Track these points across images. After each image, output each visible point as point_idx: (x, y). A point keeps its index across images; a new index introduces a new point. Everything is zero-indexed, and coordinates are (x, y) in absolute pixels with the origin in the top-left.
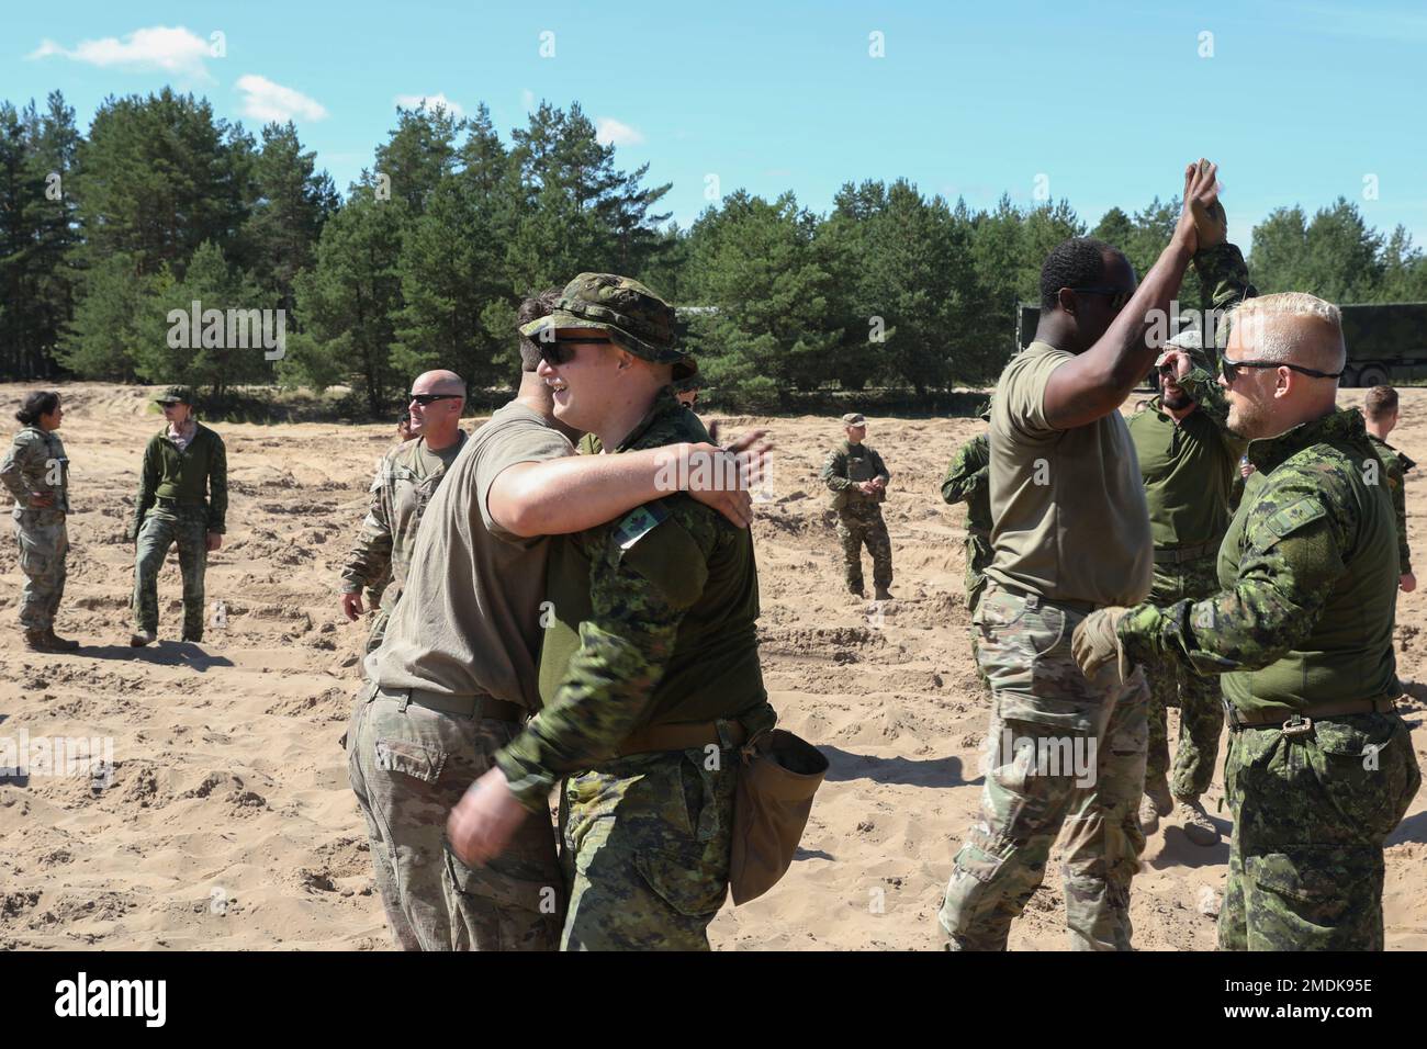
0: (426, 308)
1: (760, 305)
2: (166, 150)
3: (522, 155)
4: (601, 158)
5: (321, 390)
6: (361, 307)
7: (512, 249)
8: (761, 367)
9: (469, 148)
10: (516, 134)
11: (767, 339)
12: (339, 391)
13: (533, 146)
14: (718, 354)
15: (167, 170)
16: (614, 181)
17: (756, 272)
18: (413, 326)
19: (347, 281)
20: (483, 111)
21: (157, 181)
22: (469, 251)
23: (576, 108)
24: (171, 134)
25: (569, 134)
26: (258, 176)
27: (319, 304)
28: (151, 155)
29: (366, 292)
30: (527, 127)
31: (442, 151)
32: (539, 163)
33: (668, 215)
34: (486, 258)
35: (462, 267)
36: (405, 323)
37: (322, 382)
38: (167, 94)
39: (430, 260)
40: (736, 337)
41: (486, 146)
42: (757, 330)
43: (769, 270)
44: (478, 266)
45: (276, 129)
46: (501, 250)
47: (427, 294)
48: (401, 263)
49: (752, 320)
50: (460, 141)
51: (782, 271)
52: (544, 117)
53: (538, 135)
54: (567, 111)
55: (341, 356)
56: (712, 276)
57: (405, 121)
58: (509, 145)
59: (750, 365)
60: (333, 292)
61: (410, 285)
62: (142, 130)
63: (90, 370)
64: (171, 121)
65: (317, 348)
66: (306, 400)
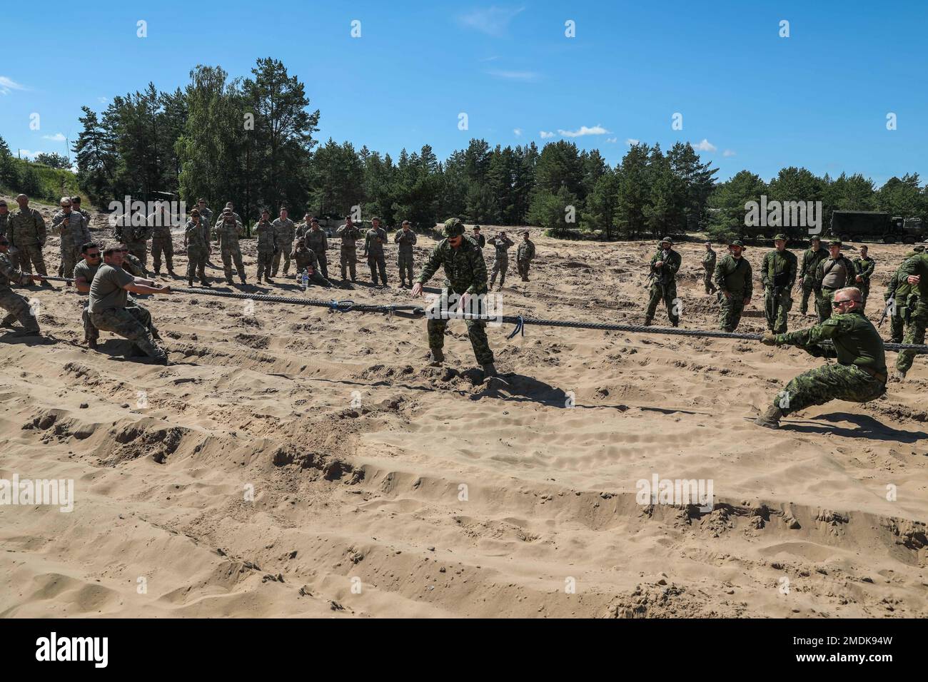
0: (625, 207)
1: (734, 209)
2: (561, 158)
3: (670, 158)
4: (696, 160)
5: (593, 231)
6: (606, 206)
7: (653, 189)
8: (733, 229)
9: (652, 157)
10: (668, 152)
11: (735, 219)
12: (598, 231)
13: (673, 156)
14: (720, 224)
15: (560, 165)
16: (699, 167)
17: (735, 198)
18: (621, 212)
19: (602, 198)
20: (657, 145)
21: (557, 168)
22: (639, 189)
23: (688, 143)
24: (562, 153)
25: (685, 152)
26: (587, 166)
27: (594, 204)
28: (556, 160)
29: (608, 201)
30: (672, 150)
31: (644, 158)
32: (674, 161)
33: (717, 178)
34: (645, 192)
35: (637, 194)
36: (619, 211)
37: (593, 228)
38: (562, 141)
39: (627, 192)
40: (725, 219)
41: (658, 156)
42: (733, 217)
43: (739, 197)
44: (642, 194)
45: (594, 151)
46: (650, 189)
47: (626, 202)
48: (619, 192)
49: (731, 214)
50: (650, 155)
51: (742, 198)
52: (678, 146)
53: (675, 153)
54: (685, 144)
55: (599, 221)
56: (720, 198)
57: (632, 149)
58: (665, 155)
59: (728, 228)
60: (598, 201)
61: (620, 200)
62: (554, 153)
63: (533, 223)
64: (563, 150)
65: (592, 218)
66: (589, 234)
